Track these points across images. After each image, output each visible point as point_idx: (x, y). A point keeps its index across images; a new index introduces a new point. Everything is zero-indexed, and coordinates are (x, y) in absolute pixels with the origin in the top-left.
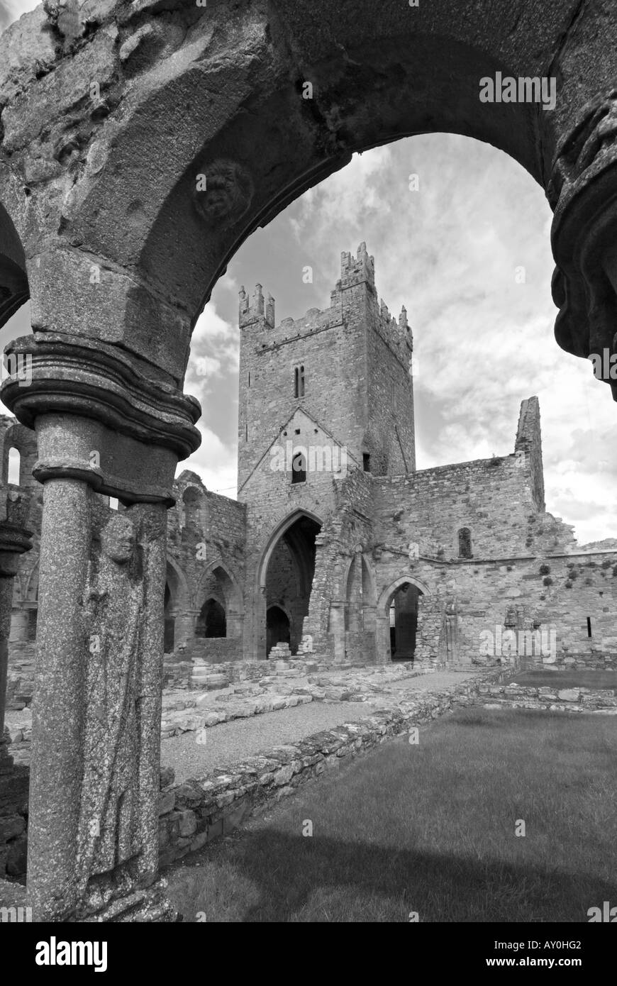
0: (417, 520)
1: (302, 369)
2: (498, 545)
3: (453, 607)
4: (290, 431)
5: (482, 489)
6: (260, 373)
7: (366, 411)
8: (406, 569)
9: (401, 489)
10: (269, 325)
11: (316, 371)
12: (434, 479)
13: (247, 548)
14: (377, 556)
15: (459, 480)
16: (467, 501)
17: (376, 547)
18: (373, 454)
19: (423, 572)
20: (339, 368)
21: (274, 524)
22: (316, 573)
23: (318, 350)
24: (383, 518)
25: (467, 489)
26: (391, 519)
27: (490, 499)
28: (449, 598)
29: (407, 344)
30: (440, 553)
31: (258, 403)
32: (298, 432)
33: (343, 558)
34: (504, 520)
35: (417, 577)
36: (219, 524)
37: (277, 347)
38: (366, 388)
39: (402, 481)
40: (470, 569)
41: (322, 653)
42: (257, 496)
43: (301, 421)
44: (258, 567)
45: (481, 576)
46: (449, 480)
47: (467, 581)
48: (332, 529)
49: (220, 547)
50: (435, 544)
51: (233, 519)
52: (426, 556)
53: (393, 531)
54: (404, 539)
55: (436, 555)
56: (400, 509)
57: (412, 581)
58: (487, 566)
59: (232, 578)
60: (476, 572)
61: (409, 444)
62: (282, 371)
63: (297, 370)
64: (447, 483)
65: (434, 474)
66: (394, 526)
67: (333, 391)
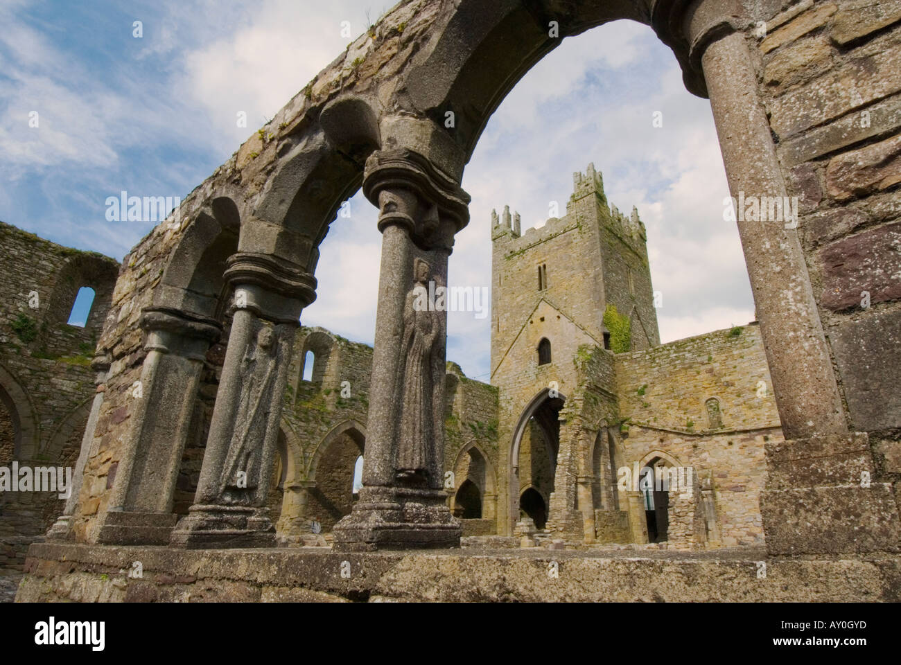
0: (661, 393)
1: (545, 266)
2: (750, 414)
3: (709, 482)
4: (536, 319)
5: (724, 358)
6: (509, 274)
7: (603, 296)
8: (656, 443)
9: (642, 363)
10: (516, 235)
11: (557, 267)
12: (675, 352)
13: (501, 428)
14: (624, 431)
15: (700, 351)
16: (711, 371)
17: (623, 422)
18: (613, 333)
19: (673, 446)
20: (576, 262)
21: (524, 404)
22: (560, 449)
23: (557, 249)
24: (627, 392)
25: (710, 359)
26: (636, 393)
27: (735, 367)
28: (704, 472)
29: (641, 236)
30: (690, 425)
31: (507, 299)
32: (542, 319)
33: (587, 433)
34: (753, 387)
35: (667, 451)
36: (474, 407)
37: (523, 251)
38: (601, 276)
39: (643, 356)
40: (724, 440)
41: (570, 532)
42: (508, 379)
43: (544, 310)
44: (510, 447)
45: (736, 447)
46: (689, 351)
47: (721, 453)
48: (574, 405)
49: (475, 429)
50: (682, 416)
51: (487, 401)
52: (675, 429)
53: (638, 405)
54: (651, 412)
55: (685, 428)
56: (644, 383)
57: (663, 455)
58: (741, 436)
59: (486, 458)
60: (730, 443)
61: (651, 322)
62: (527, 270)
63: (540, 268)
64: (688, 355)
65: (674, 347)
66: (639, 400)
67: (573, 282)
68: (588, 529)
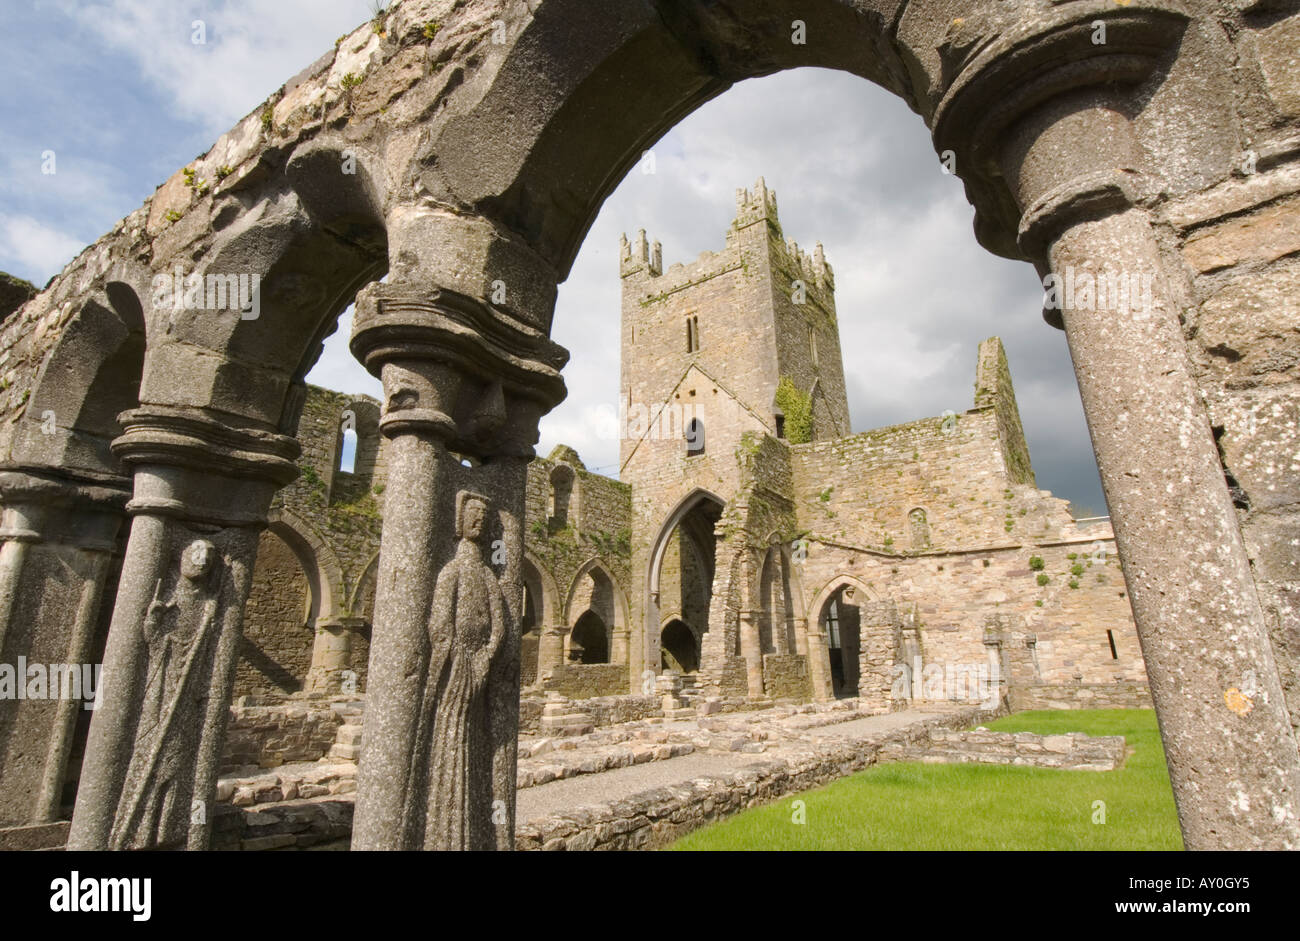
0: (851, 499)
1: (696, 319)
2: (967, 530)
3: (912, 619)
4: (683, 392)
5: (934, 456)
7: (776, 365)
8: (843, 565)
9: (827, 459)
10: (655, 273)
11: (713, 320)
12: (871, 445)
13: (634, 541)
15: (903, 445)
16: (917, 472)
17: (799, 536)
18: (789, 416)
19: (866, 569)
20: (740, 317)
21: (665, 508)
22: (716, 573)
23: (714, 297)
24: (807, 497)
25: (916, 456)
26: (818, 499)
27: (948, 469)
28: (907, 605)
29: (827, 283)
31: (643, 362)
32: (693, 393)
33: (753, 553)
34: (970, 496)
35: (859, 576)
36: (597, 511)
37: (665, 296)
38: (774, 337)
39: (828, 449)
40: (931, 564)
41: (729, 686)
42: (644, 474)
43: (695, 379)
44: (648, 567)
45: (947, 574)
46: (889, 445)
47: (928, 581)
48: (737, 514)
49: (599, 542)
50: (879, 530)
51: (615, 504)
52: (869, 547)
53: (821, 515)
54: (837, 524)
55: (882, 546)
56: (829, 486)
57: (853, 582)
58: (955, 559)
59: (614, 581)
60: (940, 569)
61: (839, 401)
62: (671, 323)
63: (689, 321)
64: (887, 450)
65: (869, 439)
66: (822, 507)
67: (734, 343)
68: (753, 680)
